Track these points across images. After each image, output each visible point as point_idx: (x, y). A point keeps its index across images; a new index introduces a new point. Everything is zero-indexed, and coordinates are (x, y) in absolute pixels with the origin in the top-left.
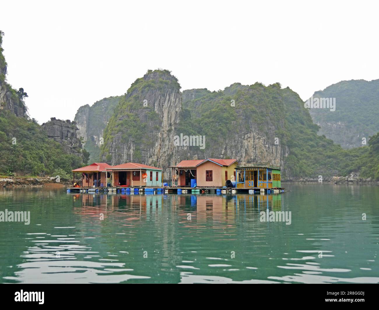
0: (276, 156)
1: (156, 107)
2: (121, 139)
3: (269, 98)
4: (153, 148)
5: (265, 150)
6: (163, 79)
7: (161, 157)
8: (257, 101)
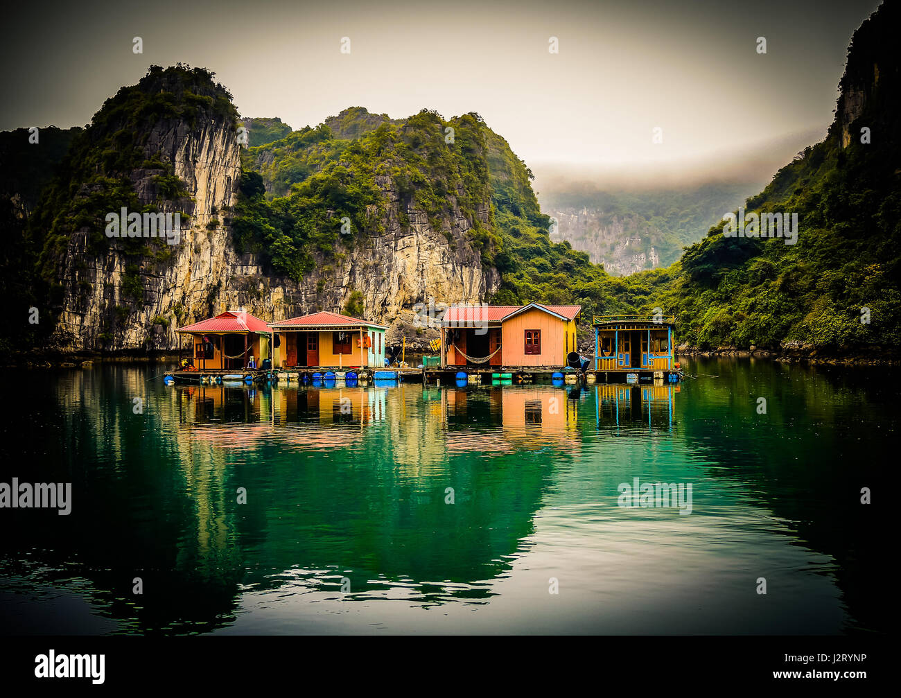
0: (470, 291)
1: (177, 164)
2: (89, 246)
3: (454, 150)
4: (172, 270)
5: (444, 276)
6: (196, 94)
7: (191, 291)
8: (426, 157)
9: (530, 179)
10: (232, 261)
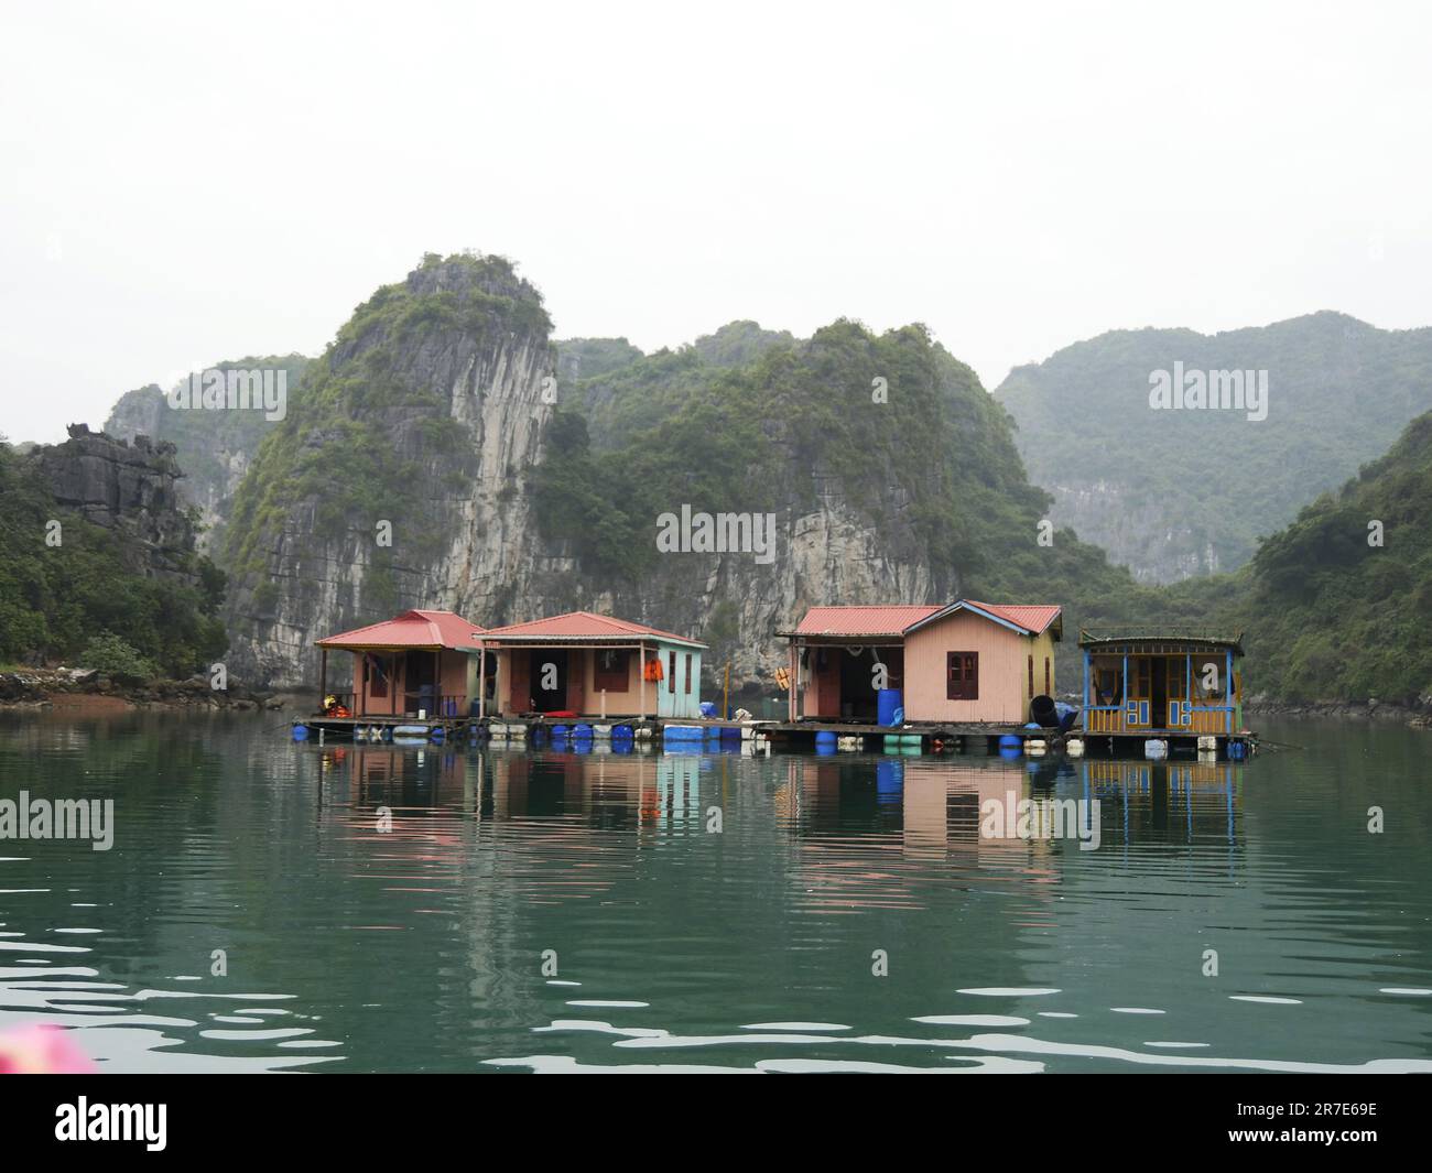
1: (455, 400)
2: (318, 523)
4: (441, 563)
5: (869, 578)
6: (488, 293)
7: (470, 597)
8: (843, 390)
9: (1012, 431)
10: (535, 550)
